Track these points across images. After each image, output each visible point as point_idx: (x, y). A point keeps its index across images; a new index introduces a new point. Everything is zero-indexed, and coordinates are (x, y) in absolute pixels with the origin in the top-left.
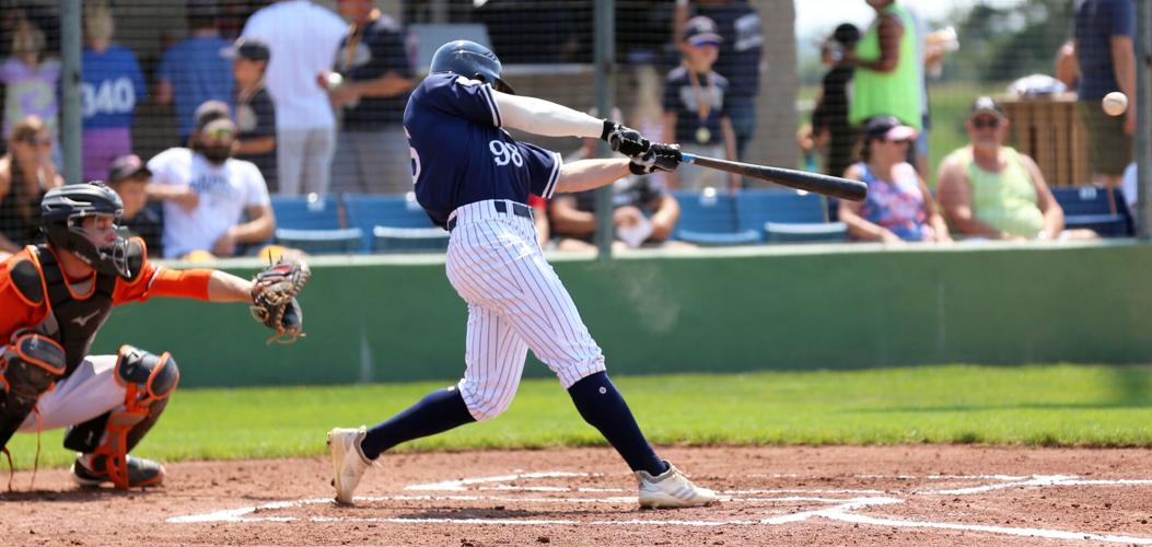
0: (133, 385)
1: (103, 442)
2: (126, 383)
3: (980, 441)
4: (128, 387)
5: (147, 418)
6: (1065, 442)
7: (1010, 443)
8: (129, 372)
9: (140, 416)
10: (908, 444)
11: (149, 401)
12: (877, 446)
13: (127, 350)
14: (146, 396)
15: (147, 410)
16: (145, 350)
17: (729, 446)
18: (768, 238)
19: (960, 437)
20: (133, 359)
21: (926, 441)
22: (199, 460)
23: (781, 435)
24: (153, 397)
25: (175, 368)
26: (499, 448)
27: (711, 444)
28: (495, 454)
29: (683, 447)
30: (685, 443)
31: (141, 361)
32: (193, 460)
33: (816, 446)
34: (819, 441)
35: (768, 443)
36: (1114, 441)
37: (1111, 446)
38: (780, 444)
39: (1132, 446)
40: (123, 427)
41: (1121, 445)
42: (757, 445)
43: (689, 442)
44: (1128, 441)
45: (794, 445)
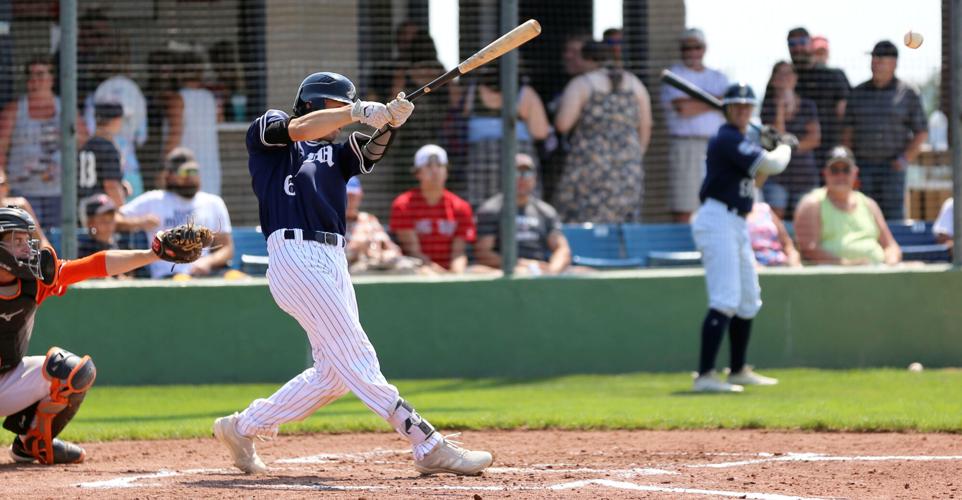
0: (57, 380)
1: (34, 426)
2: (50, 378)
3: (764, 427)
4: (52, 381)
5: (67, 408)
6: (834, 428)
7: (788, 428)
8: (56, 369)
9: (61, 406)
10: (706, 429)
11: (68, 393)
12: (681, 431)
13: (56, 351)
14: (66, 389)
15: (67, 400)
16: (70, 351)
17: (560, 430)
18: (649, 263)
19: (747, 424)
20: (59, 358)
21: (721, 427)
22: (127, 440)
23: (603, 421)
24: (71, 390)
25: (93, 369)
26: (372, 431)
27: (546, 428)
28: (369, 436)
29: (524, 431)
30: (524, 428)
31: (65, 361)
32: (122, 440)
33: (631, 430)
34: (634, 426)
35: (592, 428)
36: (874, 427)
37: (870, 431)
38: (602, 428)
39: (886, 431)
40: (49, 414)
41: (879, 430)
42: (582, 429)
43: (528, 427)
44: (884, 427)
45: (613, 429)
